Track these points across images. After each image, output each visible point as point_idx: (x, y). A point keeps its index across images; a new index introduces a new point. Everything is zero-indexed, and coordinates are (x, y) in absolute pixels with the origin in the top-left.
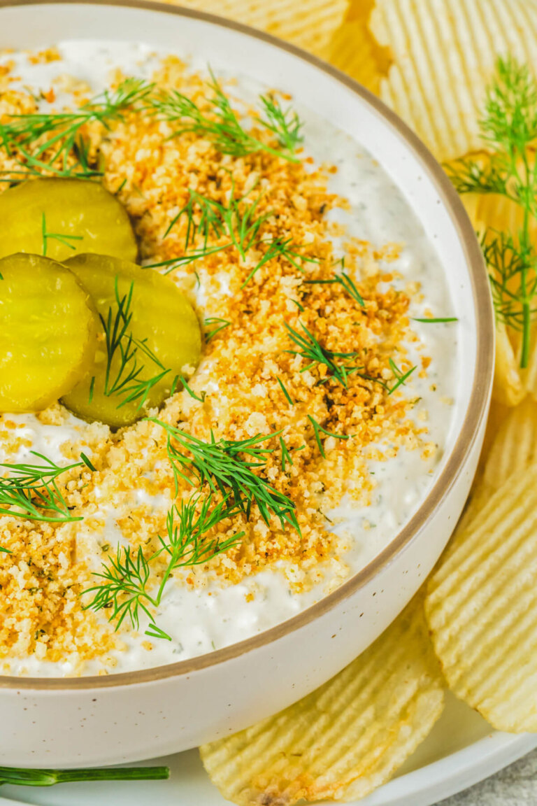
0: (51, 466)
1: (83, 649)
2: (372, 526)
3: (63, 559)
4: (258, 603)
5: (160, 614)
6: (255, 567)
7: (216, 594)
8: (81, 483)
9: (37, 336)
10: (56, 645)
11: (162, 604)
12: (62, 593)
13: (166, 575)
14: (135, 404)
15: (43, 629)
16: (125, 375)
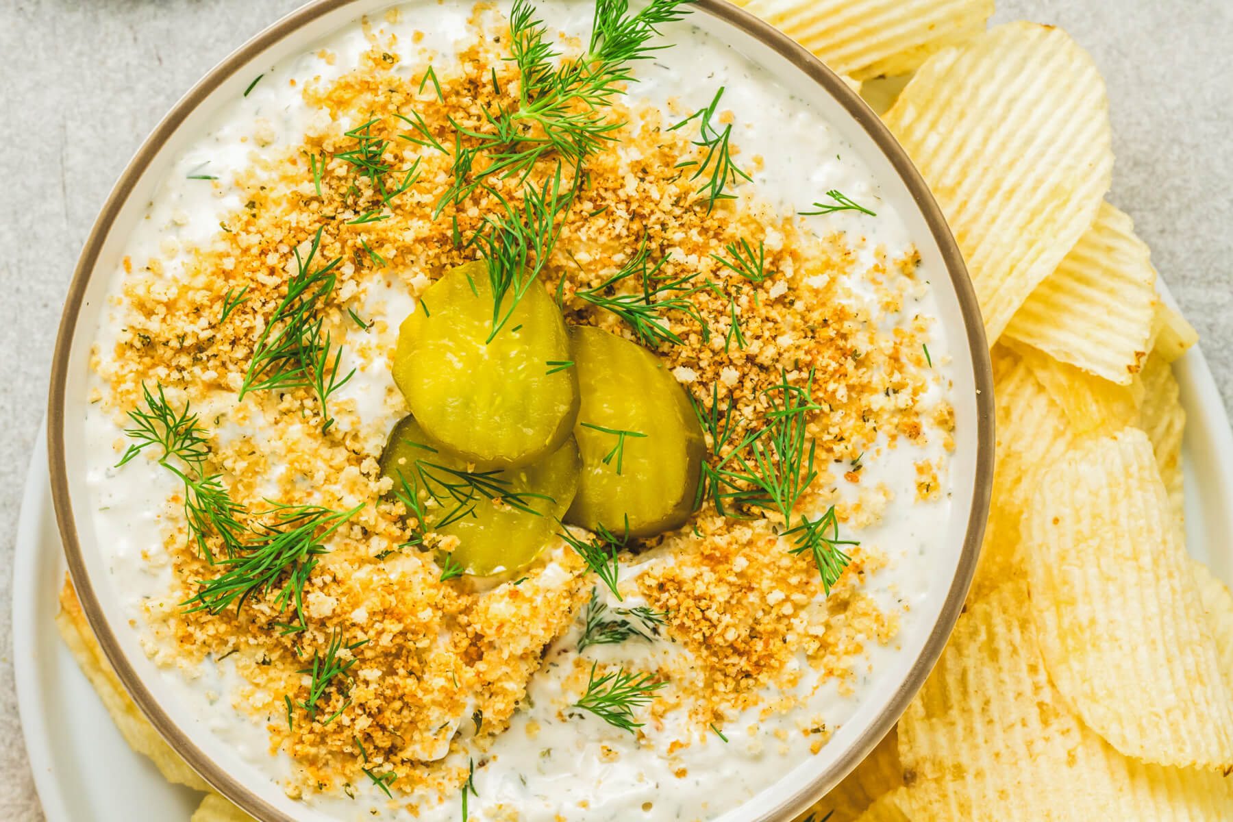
0: (333, 386)
1: (120, 380)
2: (212, 702)
3: (211, 375)
4: (141, 563)
5: (148, 463)
6: (179, 569)
7: (157, 522)
8: (308, 412)
9: (476, 398)
10: (129, 353)
11: (161, 469)
12: (180, 369)
13: (189, 480)
14: (402, 490)
15: (148, 344)
16: (432, 484)
